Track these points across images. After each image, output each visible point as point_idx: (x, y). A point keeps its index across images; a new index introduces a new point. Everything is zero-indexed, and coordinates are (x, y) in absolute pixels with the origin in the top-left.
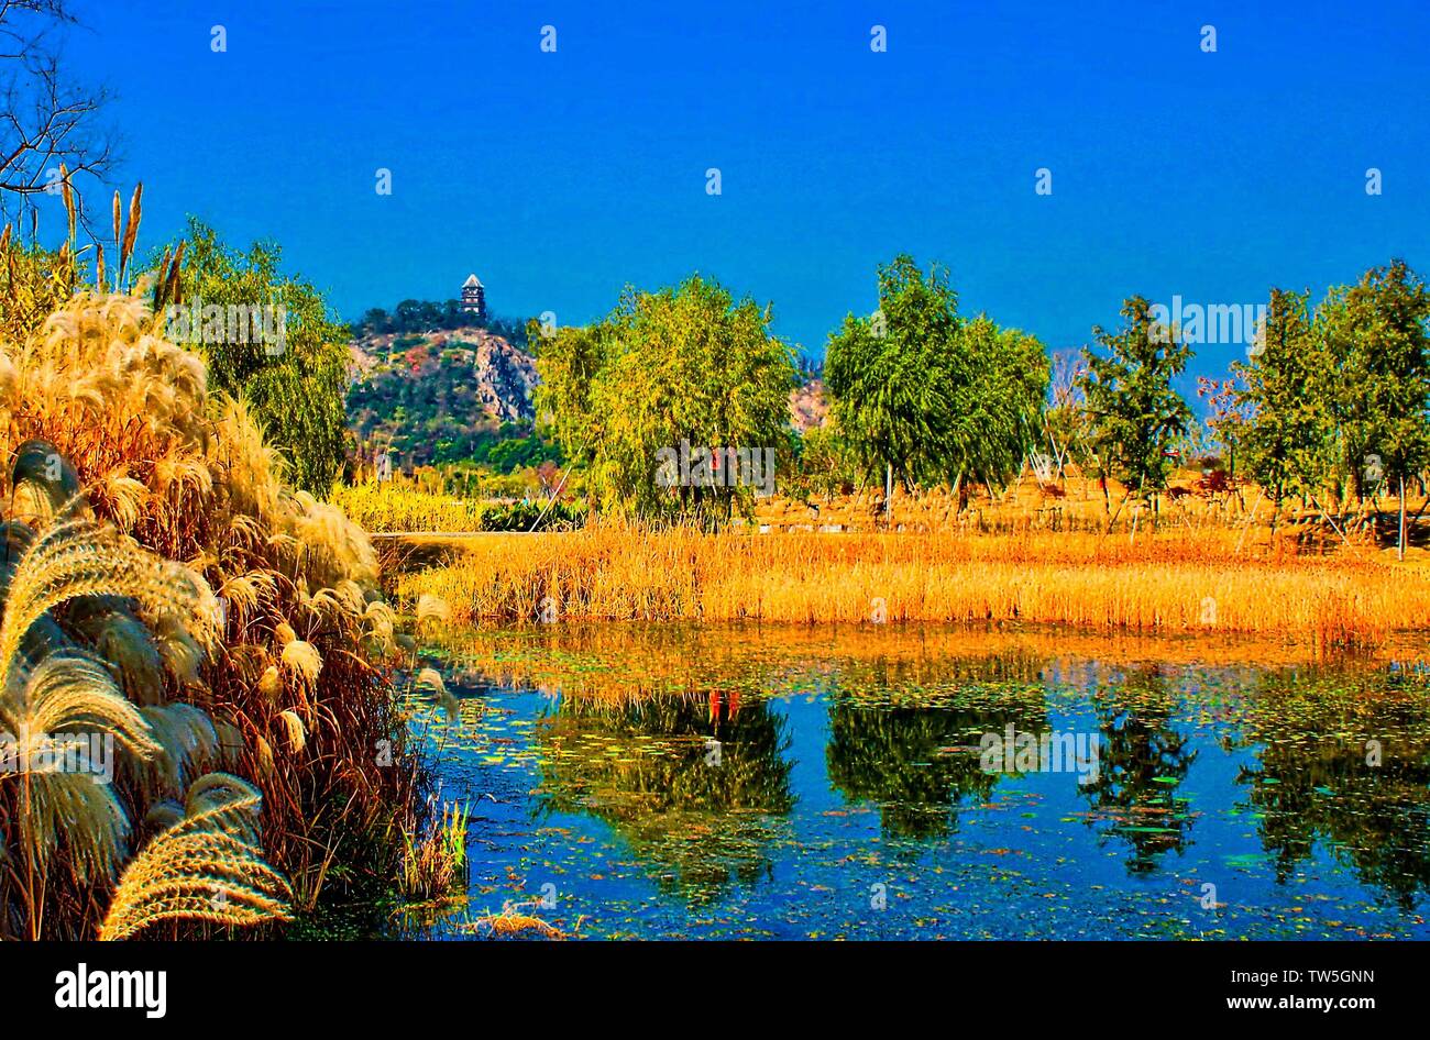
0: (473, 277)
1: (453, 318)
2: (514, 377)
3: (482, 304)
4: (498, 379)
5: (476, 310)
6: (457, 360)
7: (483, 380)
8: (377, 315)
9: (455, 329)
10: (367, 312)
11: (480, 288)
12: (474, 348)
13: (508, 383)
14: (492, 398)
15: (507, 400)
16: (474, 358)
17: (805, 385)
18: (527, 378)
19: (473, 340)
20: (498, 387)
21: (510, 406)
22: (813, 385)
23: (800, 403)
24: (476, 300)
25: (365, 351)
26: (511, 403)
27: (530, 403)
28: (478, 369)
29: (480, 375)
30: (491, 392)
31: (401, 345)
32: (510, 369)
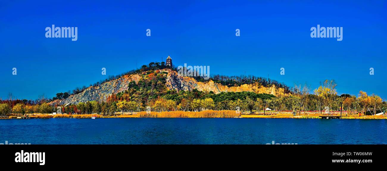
0: (169, 57)
1: (163, 67)
2: (178, 81)
3: (171, 63)
4: (172, 81)
5: (170, 65)
6: (161, 76)
7: (168, 81)
8: (144, 66)
9: (163, 69)
10: (142, 66)
11: (171, 59)
12: (167, 73)
13: (176, 82)
14: (170, 86)
15: (175, 87)
16: (166, 76)
17: (254, 83)
18: (182, 82)
19: (167, 71)
20: (172, 83)
21: (176, 88)
22: (256, 83)
23: (253, 88)
24: (170, 62)
25: (139, 75)
26: (176, 87)
27: (182, 88)
28: (167, 78)
29: (167, 80)
30: (170, 84)
31: (148, 73)
32: (177, 79)
